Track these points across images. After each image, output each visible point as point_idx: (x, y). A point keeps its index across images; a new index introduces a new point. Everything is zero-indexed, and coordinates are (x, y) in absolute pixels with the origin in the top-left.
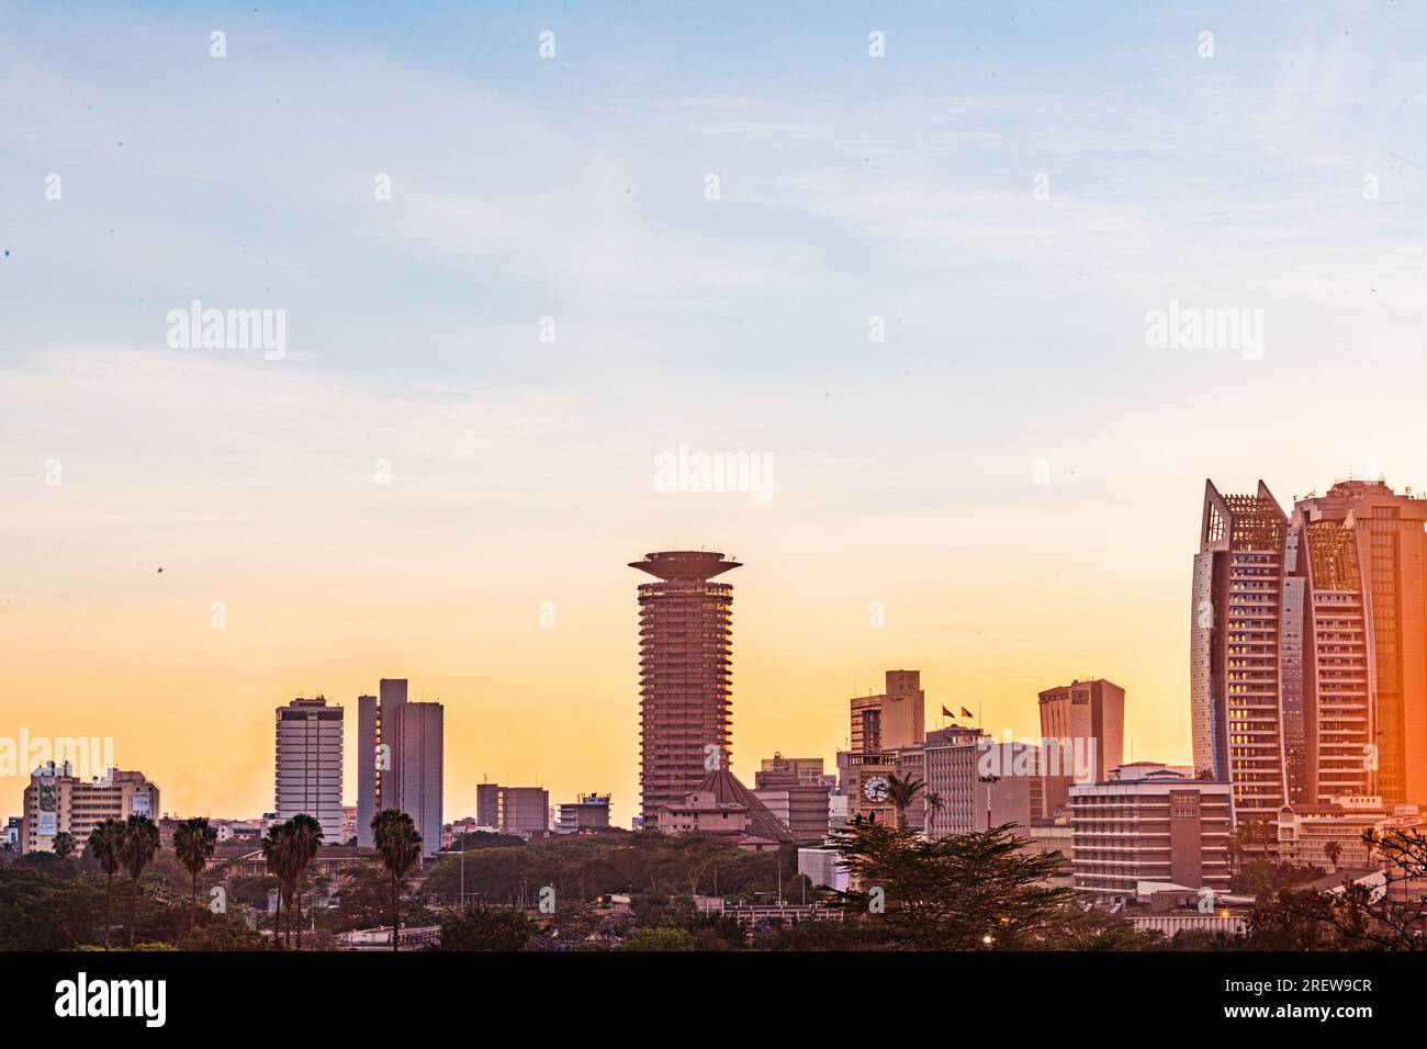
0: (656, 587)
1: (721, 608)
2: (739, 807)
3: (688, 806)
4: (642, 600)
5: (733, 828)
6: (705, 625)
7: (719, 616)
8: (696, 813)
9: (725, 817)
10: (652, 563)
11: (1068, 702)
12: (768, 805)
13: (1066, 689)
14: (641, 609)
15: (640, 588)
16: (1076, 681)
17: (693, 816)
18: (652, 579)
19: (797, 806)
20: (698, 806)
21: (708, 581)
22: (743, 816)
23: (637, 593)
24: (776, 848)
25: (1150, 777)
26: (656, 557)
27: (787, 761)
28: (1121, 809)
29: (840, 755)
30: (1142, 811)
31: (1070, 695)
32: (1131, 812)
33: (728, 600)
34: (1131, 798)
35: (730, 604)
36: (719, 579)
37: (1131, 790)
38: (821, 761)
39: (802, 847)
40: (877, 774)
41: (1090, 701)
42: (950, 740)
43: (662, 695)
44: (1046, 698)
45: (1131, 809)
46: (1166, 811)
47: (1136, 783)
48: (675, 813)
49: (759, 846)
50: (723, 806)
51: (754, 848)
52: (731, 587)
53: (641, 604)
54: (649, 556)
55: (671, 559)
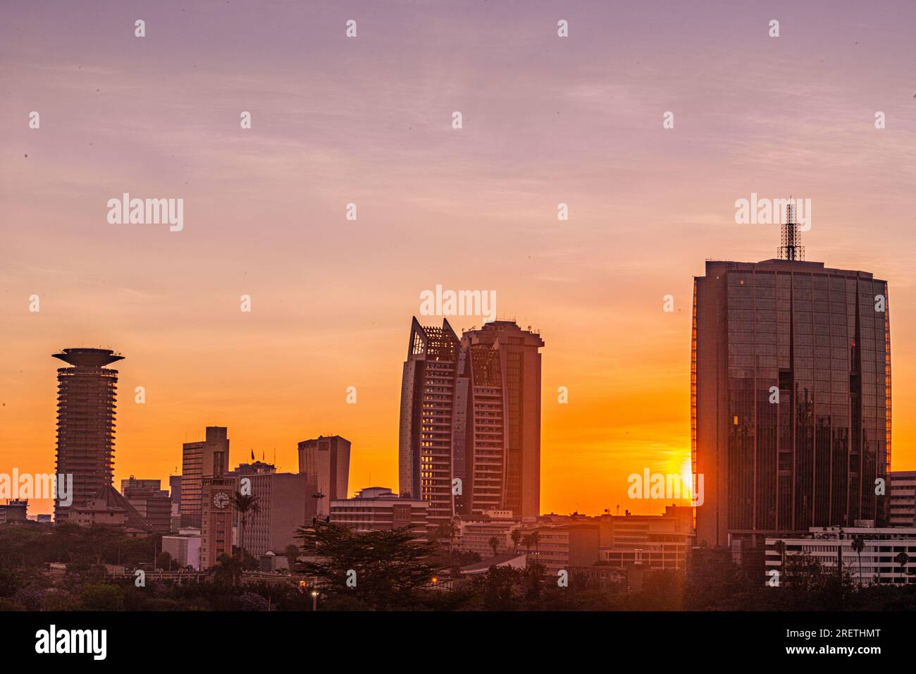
0: (69, 370)
1: (110, 385)
2: (121, 509)
3: (88, 508)
4: (60, 378)
5: (116, 522)
6: (100, 395)
7: (109, 389)
8: (93, 513)
9: (112, 515)
10: (67, 355)
11: (317, 449)
12: (137, 508)
13: (316, 441)
14: (59, 383)
15: (59, 370)
16: (321, 436)
17: (91, 514)
18: (67, 365)
19: (150, 509)
20: (94, 508)
21: (103, 367)
22: (123, 515)
23: (57, 374)
24: (146, 535)
25: (381, 496)
26: (70, 351)
27: (138, 481)
28: (363, 516)
29: (172, 478)
30: (377, 517)
31: (318, 445)
32: (369, 517)
33: (115, 380)
34: (369, 509)
35: (116, 382)
36: (109, 367)
37: (370, 504)
38: (159, 481)
39: (165, 535)
40: (222, 491)
41: (329, 449)
42: (256, 471)
43: (70, 438)
44: (302, 446)
45: (369, 515)
46: (390, 517)
47: (373, 500)
48: (80, 512)
49: (135, 534)
50: (111, 508)
51: (131, 535)
52: (117, 372)
53: (59, 380)
54: (65, 350)
55: (80, 353)
